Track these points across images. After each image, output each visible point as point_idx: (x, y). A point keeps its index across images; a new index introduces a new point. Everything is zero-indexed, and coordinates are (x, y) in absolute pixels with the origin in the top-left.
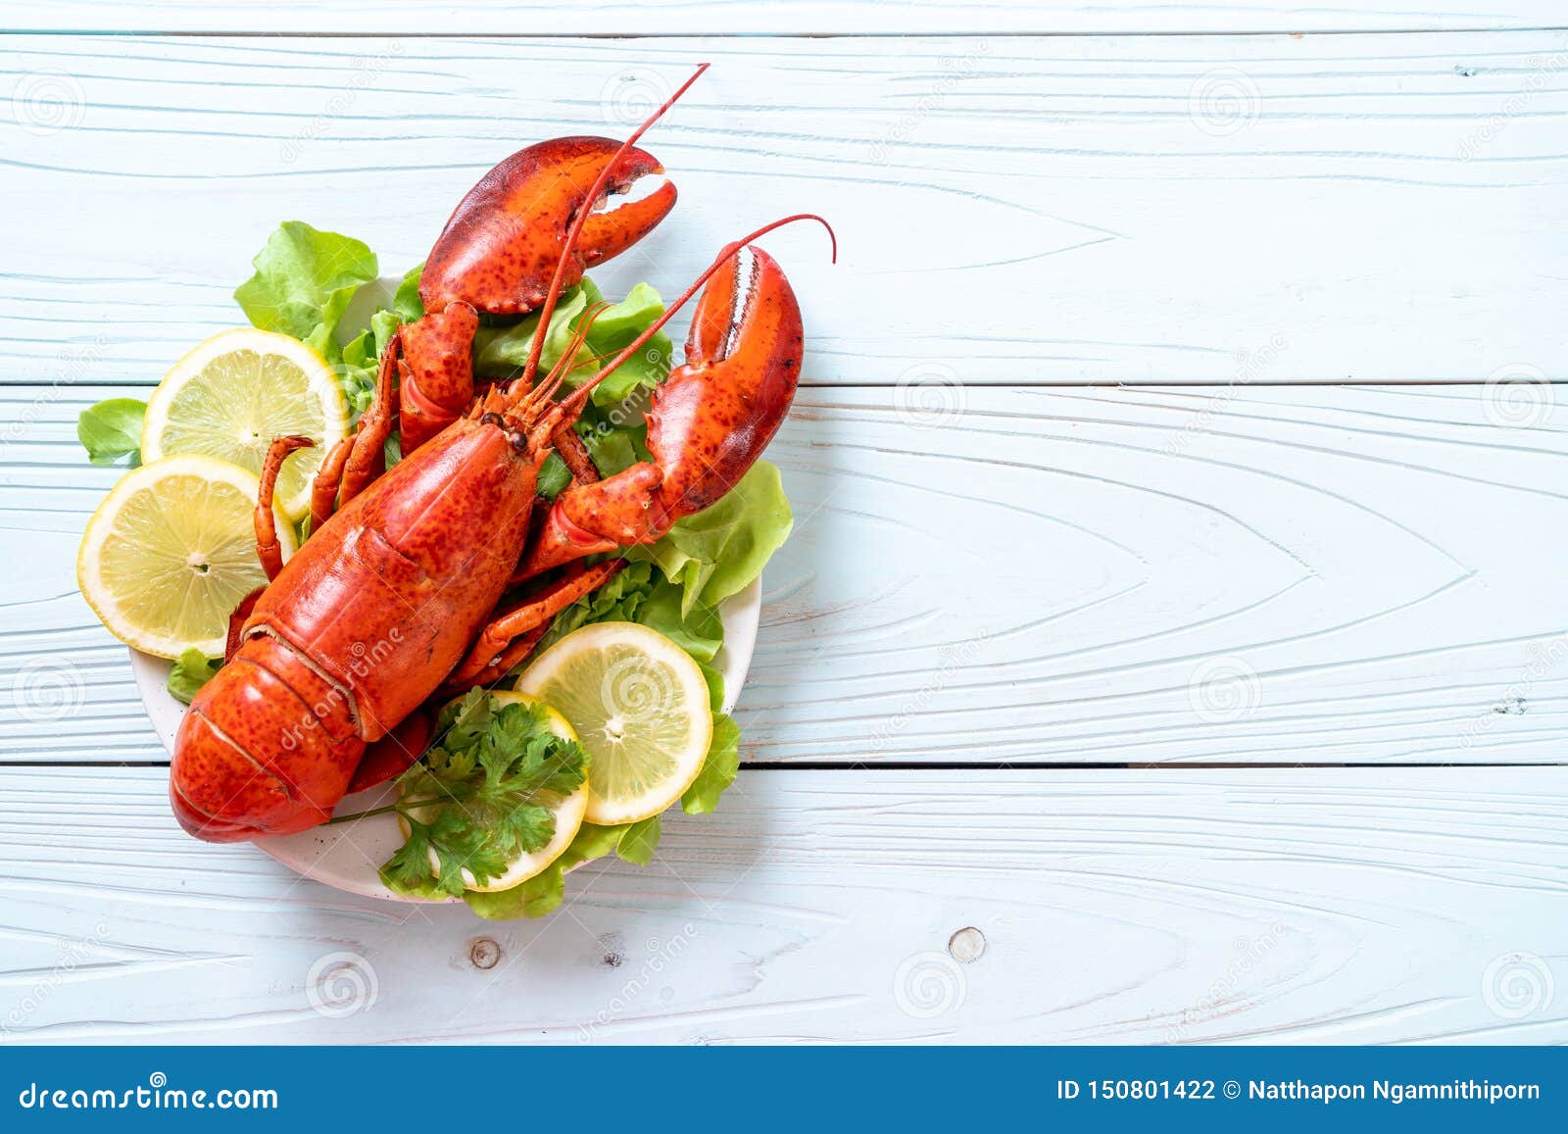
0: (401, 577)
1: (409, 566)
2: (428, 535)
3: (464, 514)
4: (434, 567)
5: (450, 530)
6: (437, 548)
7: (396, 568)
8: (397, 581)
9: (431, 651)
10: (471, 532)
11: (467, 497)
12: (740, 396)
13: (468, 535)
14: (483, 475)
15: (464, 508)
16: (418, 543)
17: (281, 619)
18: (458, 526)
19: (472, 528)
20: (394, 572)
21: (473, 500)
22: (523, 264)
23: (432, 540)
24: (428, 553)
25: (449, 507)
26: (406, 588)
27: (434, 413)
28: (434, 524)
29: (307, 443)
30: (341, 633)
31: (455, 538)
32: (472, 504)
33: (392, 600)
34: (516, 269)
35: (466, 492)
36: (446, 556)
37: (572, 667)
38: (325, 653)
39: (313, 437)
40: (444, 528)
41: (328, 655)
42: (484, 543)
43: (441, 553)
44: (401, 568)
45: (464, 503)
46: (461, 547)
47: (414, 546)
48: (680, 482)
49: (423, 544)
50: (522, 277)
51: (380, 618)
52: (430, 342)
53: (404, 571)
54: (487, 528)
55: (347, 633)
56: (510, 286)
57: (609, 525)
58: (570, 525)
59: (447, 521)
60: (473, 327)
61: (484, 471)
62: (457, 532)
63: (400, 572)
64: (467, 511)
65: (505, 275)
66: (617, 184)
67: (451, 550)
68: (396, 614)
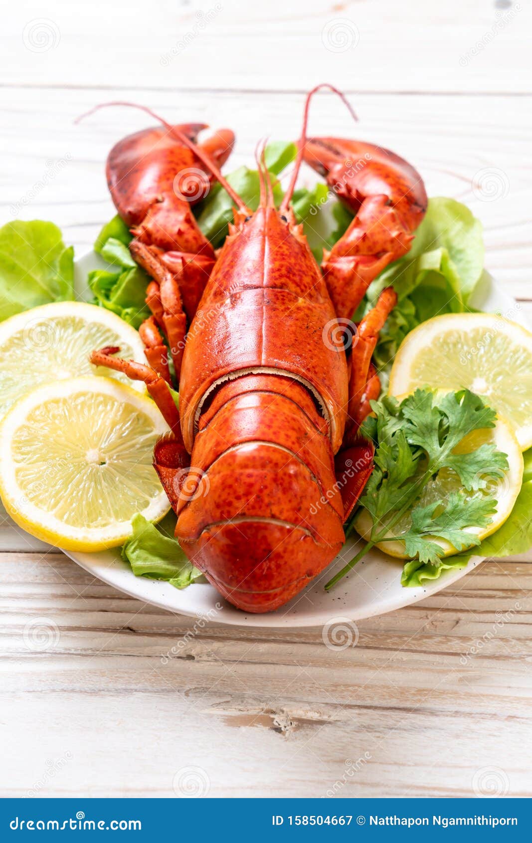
0: (283, 299)
4: (298, 289)
5: (290, 264)
6: (291, 275)
8: (284, 304)
16: (277, 278)
24: (288, 280)
30: (275, 346)
36: (301, 280)
57: (379, 238)
68: (299, 324)
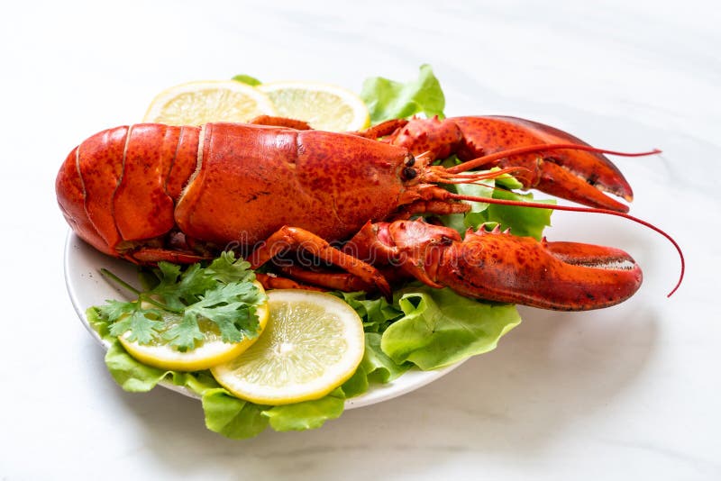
3: (346, 159)
5: (332, 157)
9: (255, 198)
10: (338, 171)
13: (336, 169)
14: (375, 157)
19: (342, 169)
25: (343, 150)
26: (281, 157)
31: (328, 162)
35: (358, 153)
36: (315, 165)
41: (214, 143)
42: (338, 185)
43: (314, 161)
45: (352, 155)
49: (313, 150)
51: (254, 155)
54: (347, 179)
55: (232, 144)
59: (335, 153)
60: (450, 138)
61: (378, 156)
62: (332, 162)
67: (320, 165)
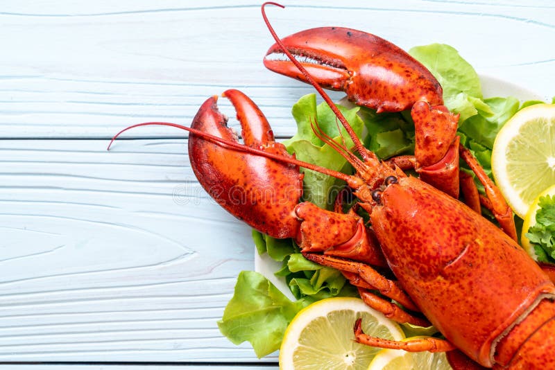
0: (475, 254)
1: (469, 249)
2: (451, 235)
4: (470, 235)
5: (449, 223)
6: (460, 232)
7: (469, 256)
8: (478, 257)
11: (429, 210)
12: (372, 58)
15: (436, 213)
16: (456, 242)
17: (492, 331)
18: (447, 219)
20: (473, 258)
21: (431, 207)
22: (275, 172)
23: (454, 234)
25: (435, 221)
26: (481, 253)
27: (360, 237)
28: (445, 231)
29: (358, 323)
30: (507, 294)
31: (453, 221)
32: (433, 208)
33: (489, 262)
34: (278, 176)
35: (426, 210)
36: (463, 227)
37: (514, 183)
38: (519, 304)
39: (355, 319)
40: (448, 226)
41: (521, 302)
43: (462, 230)
44: (470, 253)
46: (457, 219)
47: (458, 244)
48: (427, 92)
49: (457, 239)
50: (283, 174)
51: (499, 270)
52: (318, 231)
53: (472, 252)
55: (508, 291)
56: (287, 181)
58: (442, 161)
61: (414, 200)
63: (472, 255)
64: (438, 211)
65: (281, 183)
66: (223, 121)
67: (460, 224)
68: (497, 261)
